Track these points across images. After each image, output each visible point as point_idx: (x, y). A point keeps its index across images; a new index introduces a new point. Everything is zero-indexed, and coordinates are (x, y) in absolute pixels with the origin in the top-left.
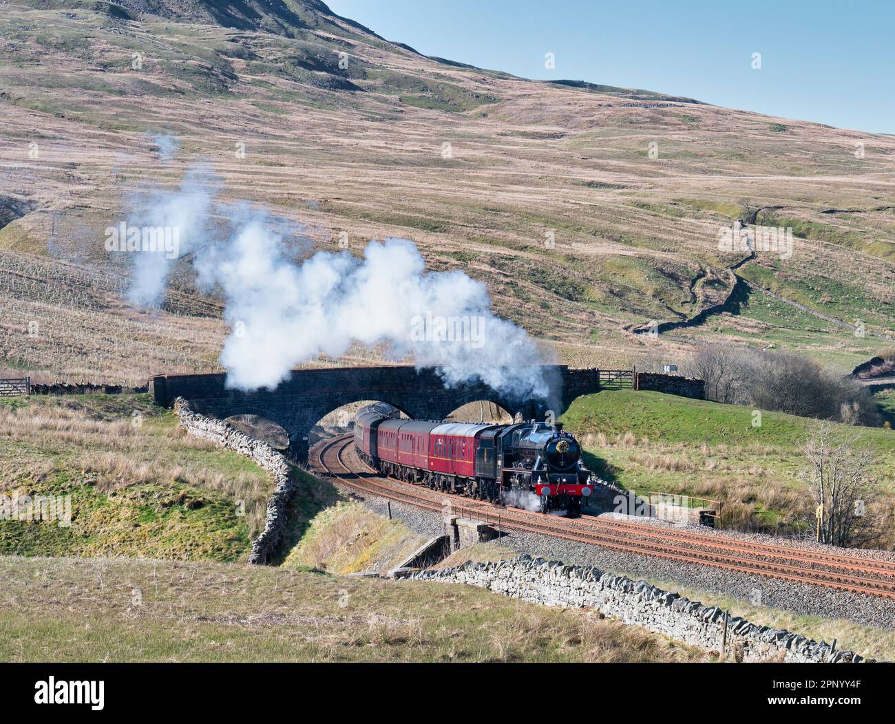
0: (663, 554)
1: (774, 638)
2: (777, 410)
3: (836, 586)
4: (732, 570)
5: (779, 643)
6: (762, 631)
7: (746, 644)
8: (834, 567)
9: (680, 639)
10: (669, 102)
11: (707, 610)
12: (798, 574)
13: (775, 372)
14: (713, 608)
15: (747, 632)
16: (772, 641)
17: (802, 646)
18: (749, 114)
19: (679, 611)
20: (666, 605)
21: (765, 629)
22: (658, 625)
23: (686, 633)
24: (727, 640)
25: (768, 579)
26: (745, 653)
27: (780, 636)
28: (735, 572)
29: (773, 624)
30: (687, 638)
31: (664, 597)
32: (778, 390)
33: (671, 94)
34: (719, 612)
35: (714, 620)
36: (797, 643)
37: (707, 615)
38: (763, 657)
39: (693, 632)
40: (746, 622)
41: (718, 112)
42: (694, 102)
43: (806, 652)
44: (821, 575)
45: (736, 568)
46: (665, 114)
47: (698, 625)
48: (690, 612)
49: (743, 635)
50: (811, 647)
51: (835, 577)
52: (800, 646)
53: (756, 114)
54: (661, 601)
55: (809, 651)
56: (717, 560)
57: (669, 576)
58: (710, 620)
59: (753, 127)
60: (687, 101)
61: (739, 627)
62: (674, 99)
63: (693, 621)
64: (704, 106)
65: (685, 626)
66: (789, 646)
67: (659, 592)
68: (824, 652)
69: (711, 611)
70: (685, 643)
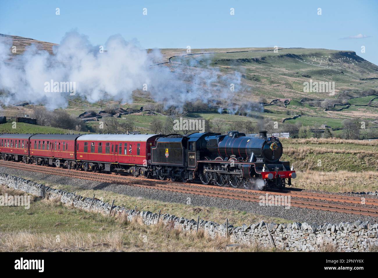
0: (25, 169)
1: (58, 192)
2: (58, 127)
3: (75, 177)
4: (45, 173)
5: (59, 193)
6: (54, 190)
7: (50, 194)
8: (74, 172)
9: (31, 193)
10: (25, 40)
11: (38, 185)
12: (64, 174)
13: (57, 117)
14: (40, 184)
15: (50, 191)
16: (57, 193)
17: (66, 194)
18: (48, 43)
19: (30, 185)
20: (27, 184)
21: (55, 189)
22: (24, 189)
23: (33, 191)
24: (44, 193)
25: (56, 175)
26: (50, 197)
27: (60, 192)
28: (46, 174)
29: (57, 188)
30: (33, 193)
31: (26, 181)
32: (58, 122)
33: (26, 37)
34: (42, 185)
35: (40, 188)
36: (64, 193)
37: (38, 186)
38: (55, 198)
39: (35, 191)
40: (50, 188)
41: (39, 43)
42: (32, 39)
43: (67, 196)
44: (71, 174)
45: (47, 172)
46: (24, 43)
47: (36, 189)
48: (34, 185)
49: (49, 191)
50: (68, 194)
51: (75, 174)
52: (65, 194)
53: (50, 43)
54: (25, 182)
55: (68, 195)
56: (41, 170)
57: (27, 175)
58: (39, 187)
59: (49, 47)
60: (30, 39)
61: (48, 189)
62: (27, 39)
63: (34, 188)
64: (35, 41)
65: (32, 189)
66: (62, 194)
67: (24, 180)
68: (72, 196)
69: (40, 185)
70: (32, 194)
